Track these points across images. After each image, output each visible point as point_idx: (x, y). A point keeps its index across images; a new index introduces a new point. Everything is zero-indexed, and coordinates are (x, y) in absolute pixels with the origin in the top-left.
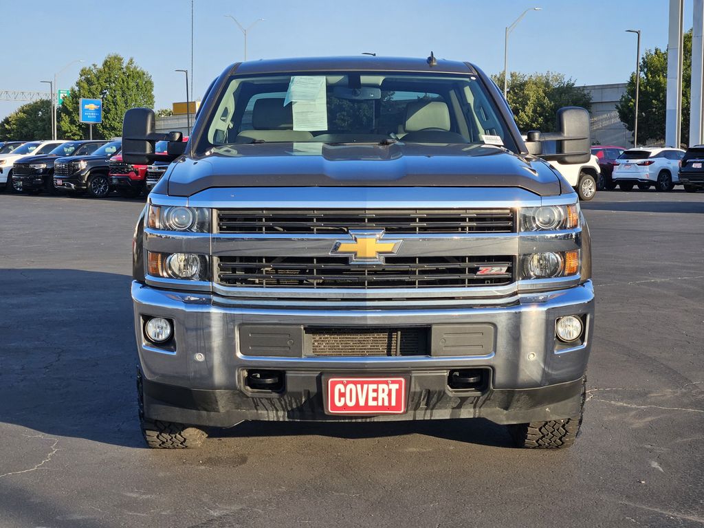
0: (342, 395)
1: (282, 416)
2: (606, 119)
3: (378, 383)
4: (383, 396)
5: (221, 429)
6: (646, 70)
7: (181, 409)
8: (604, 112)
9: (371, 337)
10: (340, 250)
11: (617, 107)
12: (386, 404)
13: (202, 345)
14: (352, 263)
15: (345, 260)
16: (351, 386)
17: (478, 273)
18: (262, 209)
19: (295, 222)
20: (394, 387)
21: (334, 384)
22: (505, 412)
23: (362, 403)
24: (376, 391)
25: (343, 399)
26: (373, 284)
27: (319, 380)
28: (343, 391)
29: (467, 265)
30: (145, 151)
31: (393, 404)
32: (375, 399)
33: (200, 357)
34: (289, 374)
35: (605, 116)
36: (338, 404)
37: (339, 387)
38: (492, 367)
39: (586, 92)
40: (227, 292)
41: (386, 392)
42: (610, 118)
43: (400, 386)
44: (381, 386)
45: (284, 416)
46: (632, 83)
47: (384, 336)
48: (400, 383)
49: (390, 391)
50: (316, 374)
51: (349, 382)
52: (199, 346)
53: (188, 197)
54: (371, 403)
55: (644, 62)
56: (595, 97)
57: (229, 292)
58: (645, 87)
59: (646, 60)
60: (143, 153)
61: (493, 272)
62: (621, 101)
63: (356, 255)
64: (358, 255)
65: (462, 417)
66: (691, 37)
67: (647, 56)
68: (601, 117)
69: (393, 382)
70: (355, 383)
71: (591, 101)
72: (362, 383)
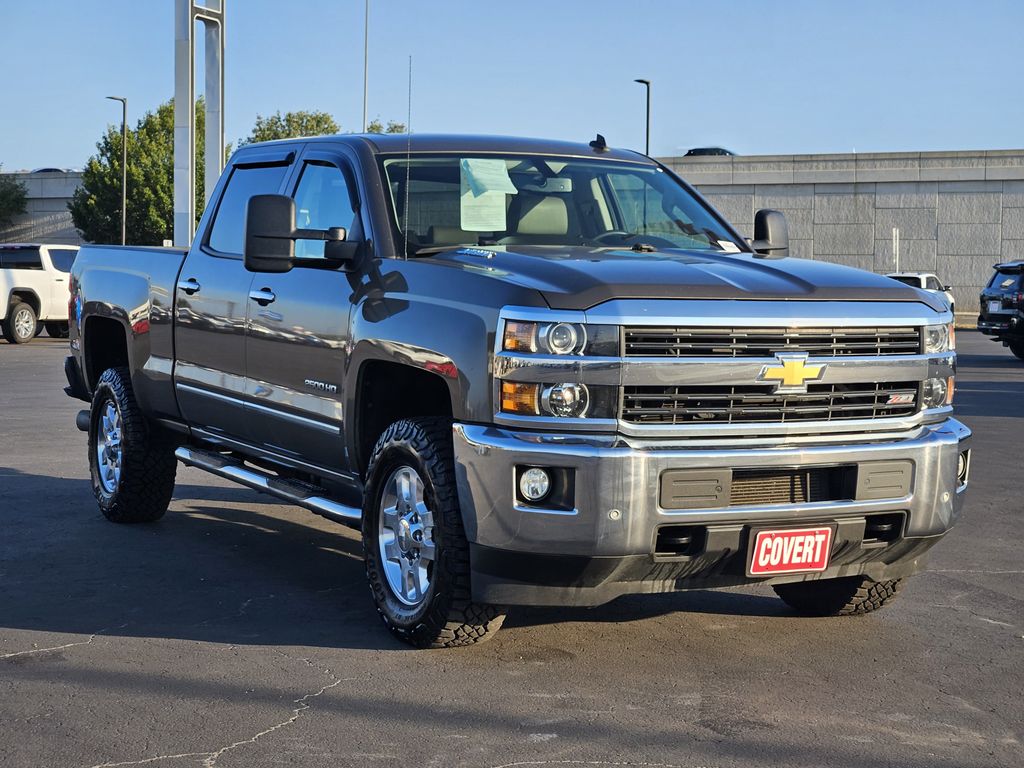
0: (768, 551)
1: (668, 586)
2: (49, 224)
3: (805, 534)
4: (808, 550)
5: (584, 609)
6: (109, 155)
7: (540, 587)
8: (44, 212)
9: (773, 481)
10: (766, 377)
11: (70, 207)
12: (810, 560)
13: (620, 498)
14: (777, 392)
15: (767, 390)
16: (779, 540)
17: (889, 402)
18: (676, 327)
19: (703, 344)
20: (820, 538)
21: (763, 537)
22: (886, 566)
23: (785, 561)
24: (802, 544)
25: (768, 556)
26: (791, 417)
27: (745, 535)
28: (769, 547)
29: (876, 393)
30: (289, 254)
31: (817, 560)
32: (800, 555)
33: (614, 515)
34: (711, 530)
35: (47, 219)
36: (762, 563)
37: (767, 541)
38: (907, 511)
39: (18, 182)
40: (635, 431)
41: (812, 545)
42: (56, 222)
43: (827, 538)
44: (810, 538)
45: (670, 587)
46: (89, 172)
47: (787, 479)
48: (826, 533)
49: (816, 543)
50: (740, 529)
51: (777, 535)
52: (616, 500)
53: (584, 310)
54: (796, 560)
55: (106, 143)
56: (33, 190)
57: (639, 431)
58: (111, 179)
59: (109, 140)
60: (284, 256)
61: (901, 400)
62: (75, 198)
63: (782, 381)
64: (785, 383)
65: (847, 575)
66: (172, 111)
67: (111, 135)
68: (41, 221)
69: (821, 533)
70: (783, 536)
71: (26, 196)
72: (790, 536)
